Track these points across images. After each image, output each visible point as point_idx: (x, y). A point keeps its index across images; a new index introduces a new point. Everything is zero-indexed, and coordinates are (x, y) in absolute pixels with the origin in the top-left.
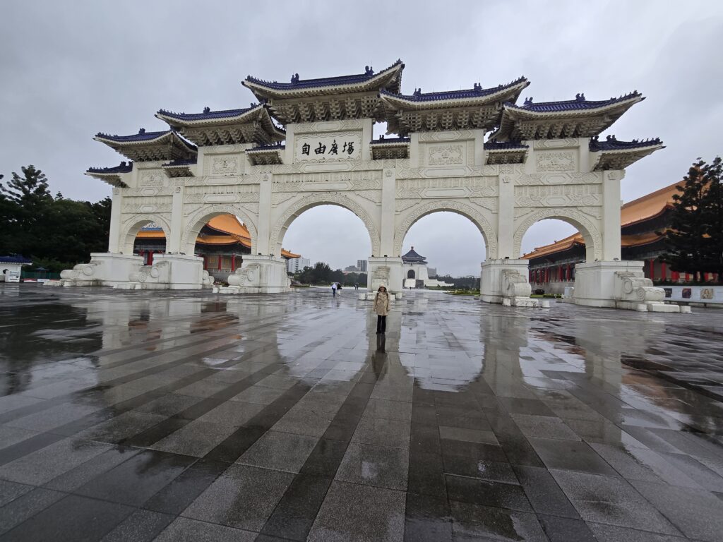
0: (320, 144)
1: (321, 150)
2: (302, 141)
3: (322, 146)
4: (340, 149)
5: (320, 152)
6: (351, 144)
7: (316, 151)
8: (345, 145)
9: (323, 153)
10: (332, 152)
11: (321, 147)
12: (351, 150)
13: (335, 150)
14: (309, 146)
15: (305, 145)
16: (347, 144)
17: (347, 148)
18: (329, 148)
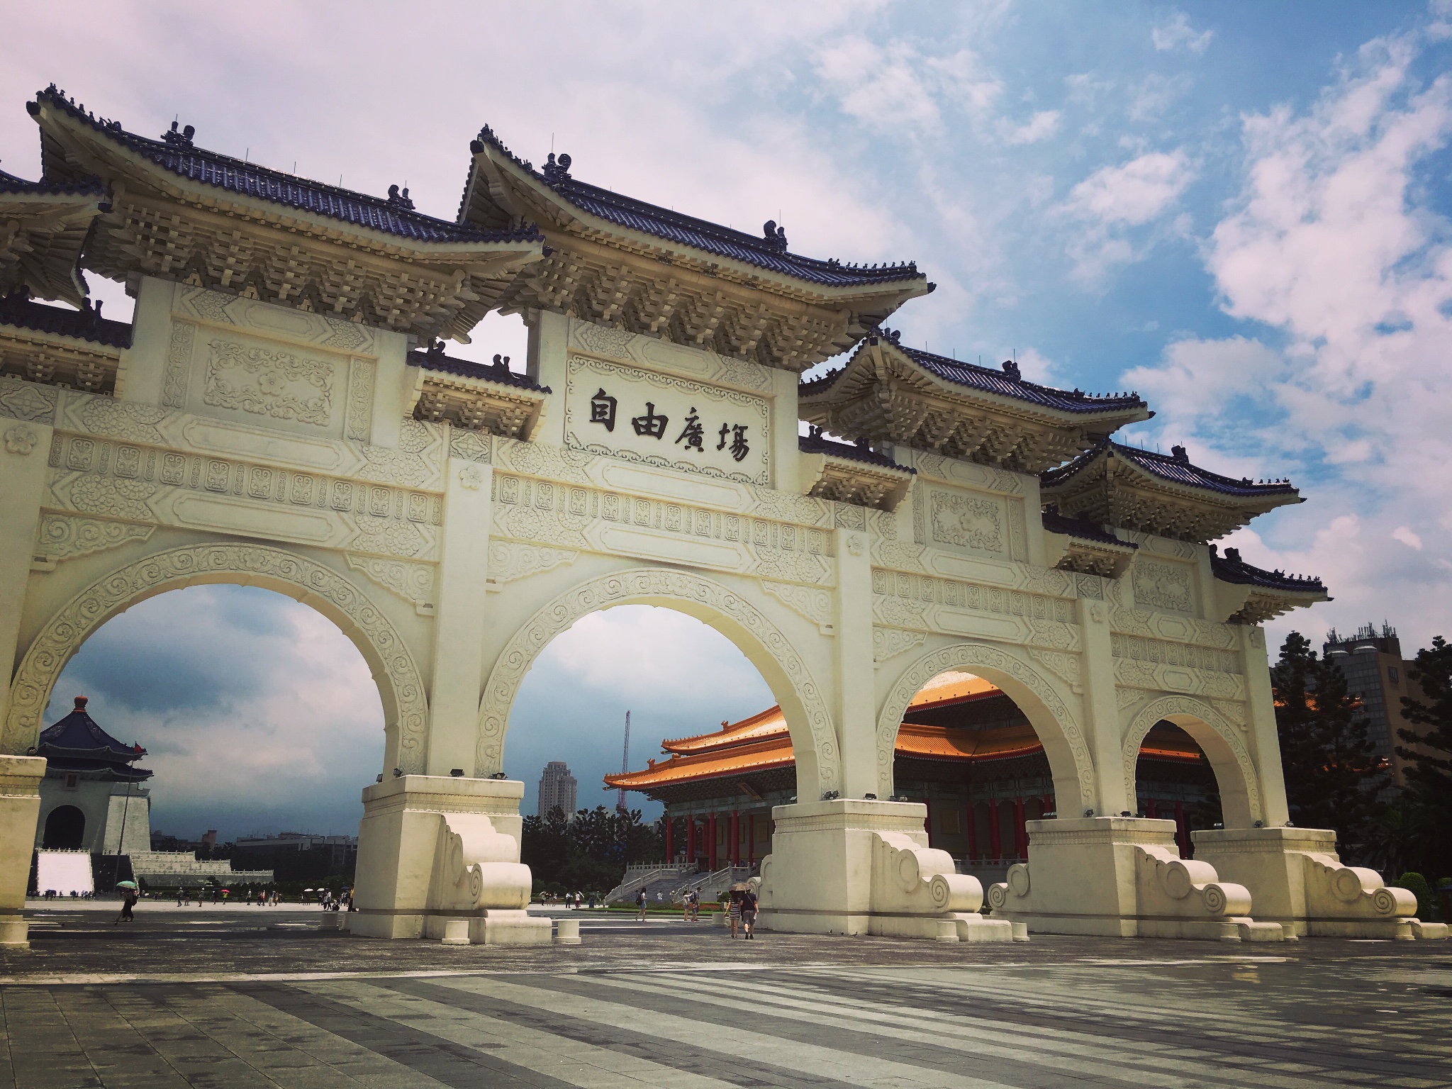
0: (650, 406)
1: (650, 424)
2: (589, 382)
3: (656, 413)
4: (710, 438)
5: (649, 433)
6: (739, 431)
7: (635, 422)
8: (724, 431)
9: (659, 435)
10: (685, 441)
11: (650, 417)
12: (740, 449)
13: (693, 435)
14: (614, 402)
15: (601, 394)
16: (730, 427)
17: (730, 438)
18: (676, 427)
